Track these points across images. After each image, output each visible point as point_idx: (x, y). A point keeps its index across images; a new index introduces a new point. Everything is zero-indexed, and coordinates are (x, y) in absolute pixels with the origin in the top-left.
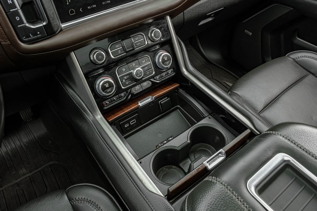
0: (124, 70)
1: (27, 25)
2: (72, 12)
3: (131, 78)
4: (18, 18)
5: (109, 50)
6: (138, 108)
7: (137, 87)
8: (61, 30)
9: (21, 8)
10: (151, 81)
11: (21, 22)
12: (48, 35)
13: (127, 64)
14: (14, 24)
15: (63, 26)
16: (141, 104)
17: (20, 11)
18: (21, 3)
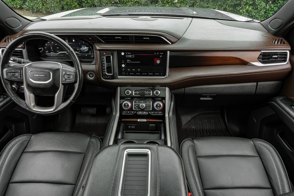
0: (137, 102)
1: (107, 73)
2: (124, 73)
3: (139, 107)
4: (104, 70)
5: (134, 91)
6: (137, 121)
7: (140, 112)
8: (117, 78)
9: (106, 68)
10: (149, 113)
11: (105, 72)
12: (112, 78)
13: (140, 100)
14: (102, 72)
15: (119, 77)
16: (139, 120)
17: (106, 69)
18: (107, 66)
